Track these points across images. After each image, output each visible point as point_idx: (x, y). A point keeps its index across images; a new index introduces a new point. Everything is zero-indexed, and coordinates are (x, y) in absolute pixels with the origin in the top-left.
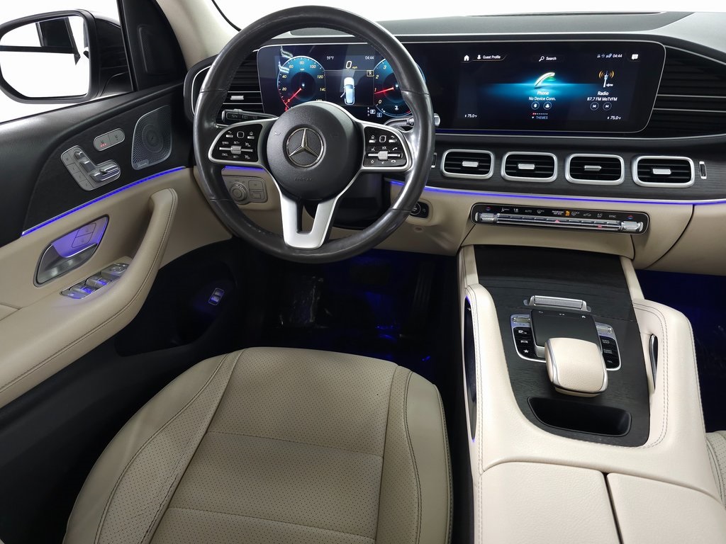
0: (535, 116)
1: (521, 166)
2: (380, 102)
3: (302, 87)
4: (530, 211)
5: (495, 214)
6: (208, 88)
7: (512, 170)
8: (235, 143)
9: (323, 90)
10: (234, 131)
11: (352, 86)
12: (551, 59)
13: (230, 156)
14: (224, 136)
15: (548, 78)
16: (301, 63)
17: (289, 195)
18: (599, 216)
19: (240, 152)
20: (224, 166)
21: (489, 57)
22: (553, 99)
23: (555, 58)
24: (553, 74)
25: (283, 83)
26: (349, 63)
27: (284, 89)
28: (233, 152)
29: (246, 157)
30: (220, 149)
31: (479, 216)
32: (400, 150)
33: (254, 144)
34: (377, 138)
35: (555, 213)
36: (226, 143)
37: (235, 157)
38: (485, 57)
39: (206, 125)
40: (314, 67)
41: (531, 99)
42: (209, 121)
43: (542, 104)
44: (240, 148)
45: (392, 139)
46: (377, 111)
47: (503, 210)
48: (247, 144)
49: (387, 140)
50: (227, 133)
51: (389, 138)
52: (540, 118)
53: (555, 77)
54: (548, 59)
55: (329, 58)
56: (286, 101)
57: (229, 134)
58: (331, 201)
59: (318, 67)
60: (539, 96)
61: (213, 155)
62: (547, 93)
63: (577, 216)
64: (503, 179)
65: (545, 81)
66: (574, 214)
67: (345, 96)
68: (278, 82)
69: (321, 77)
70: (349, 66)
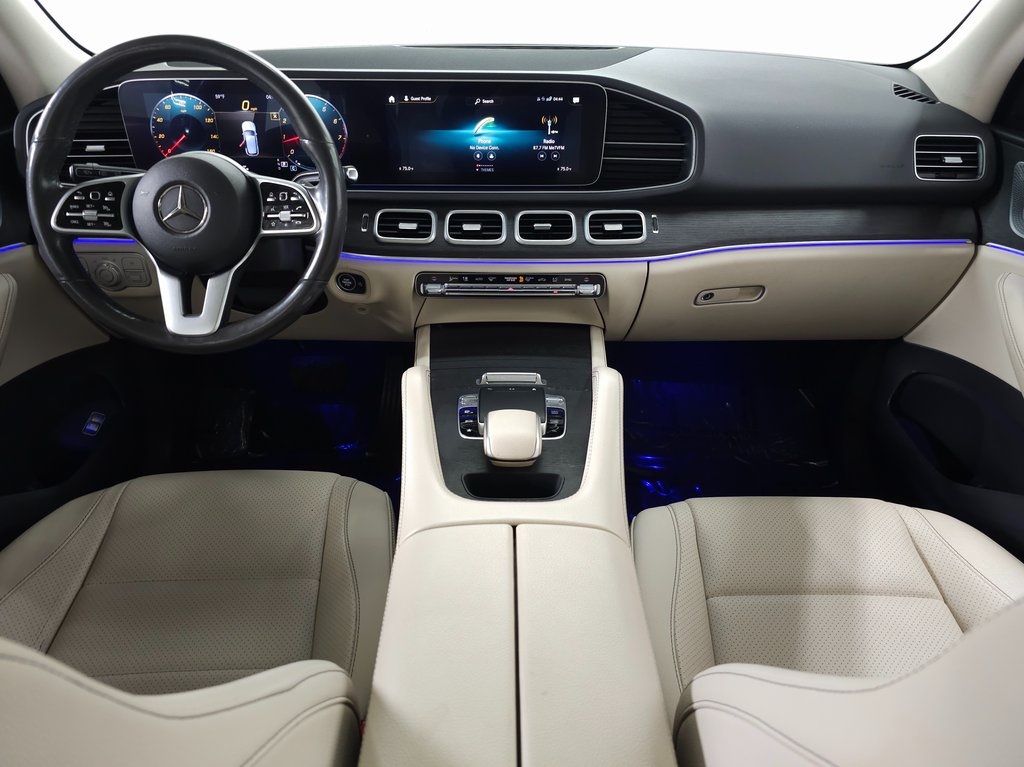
0: (479, 168)
1: (466, 227)
2: (292, 151)
3: (186, 134)
4: (481, 279)
5: (443, 284)
6: (43, 137)
7: (457, 232)
8: (88, 206)
9: (215, 137)
10: (85, 191)
11: (252, 132)
12: (488, 102)
13: (83, 223)
14: (70, 200)
15: (488, 124)
16: (182, 102)
17: (169, 270)
18: (554, 280)
19: (95, 219)
20: (75, 237)
21: (418, 99)
22: (497, 148)
23: (492, 101)
24: (492, 119)
25: (159, 128)
26: (246, 104)
27: (161, 136)
28: (86, 218)
29: (106, 224)
30: (68, 214)
31: (424, 288)
32: (305, 209)
33: (114, 207)
34: (276, 195)
35: (508, 279)
36: (75, 207)
37: (89, 224)
38: (413, 99)
39: (45, 184)
40: (199, 107)
41: (471, 148)
42: (49, 179)
43: (485, 154)
44: (95, 212)
45: (293, 196)
46: (290, 164)
47: (451, 280)
48: (105, 207)
49: (289, 198)
50: (75, 194)
51: (290, 195)
52: (485, 170)
53: (495, 122)
54: (484, 101)
55: (218, 96)
56: (165, 152)
57: (77, 195)
58: (226, 274)
59: (205, 108)
60: (481, 145)
61: (58, 223)
62: (489, 142)
63: (531, 282)
64: (448, 243)
65: (485, 127)
66: (528, 280)
67: (245, 145)
68: (152, 127)
69: (210, 120)
70: (245, 107)
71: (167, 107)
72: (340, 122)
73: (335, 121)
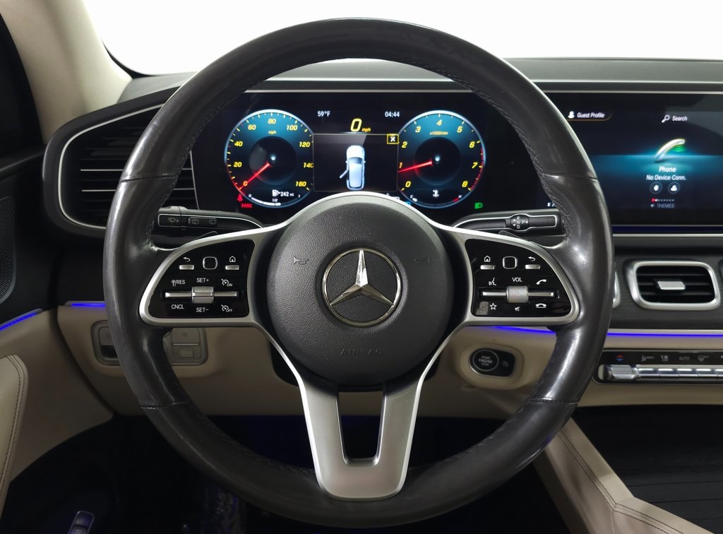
0: (655, 203)
2: (408, 184)
3: (270, 161)
5: (633, 366)
6: (138, 173)
7: (650, 291)
8: (199, 280)
9: (309, 165)
10: (196, 255)
11: (360, 160)
12: (679, 119)
13: (190, 309)
14: (172, 272)
15: (675, 147)
16: (272, 121)
19: (210, 300)
21: (587, 116)
22: (683, 178)
23: (685, 118)
24: (681, 141)
25: (237, 154)
26: (357, 123)
27: (238, 164)
28: (195, 301)
29: (224, 308)
30: (168, 295)
31: (606, 371)
32: (554, 284)
33: (238, 280)
36: (179, 282)
37: (199, 310)
38: (580, 115)
39: (134, 252)
40: (294, 128)
41: (649, 178)
42: (138, 242)
43: (665, 185)
44: (210, 291)
47: (644, 359)
48: (224, 282)
49: (522, 264)
50: (180, 261)
52: (662, 206)
53: (684, 146)
54: (675, 119)
55: (321, 114)
56: (240, 184)
57: (184, 263)
59: (301, 129)
60: (662, 174)
61: (152, 309)
62: (674, 170)
64: (641, 308)
65: (672, 151)
67: (347, 176)
68: (227, 153)
69: (305, 144)
70: (356, 127)
71: (251, 127)
72: (478, 146)
73: (472, 145)
